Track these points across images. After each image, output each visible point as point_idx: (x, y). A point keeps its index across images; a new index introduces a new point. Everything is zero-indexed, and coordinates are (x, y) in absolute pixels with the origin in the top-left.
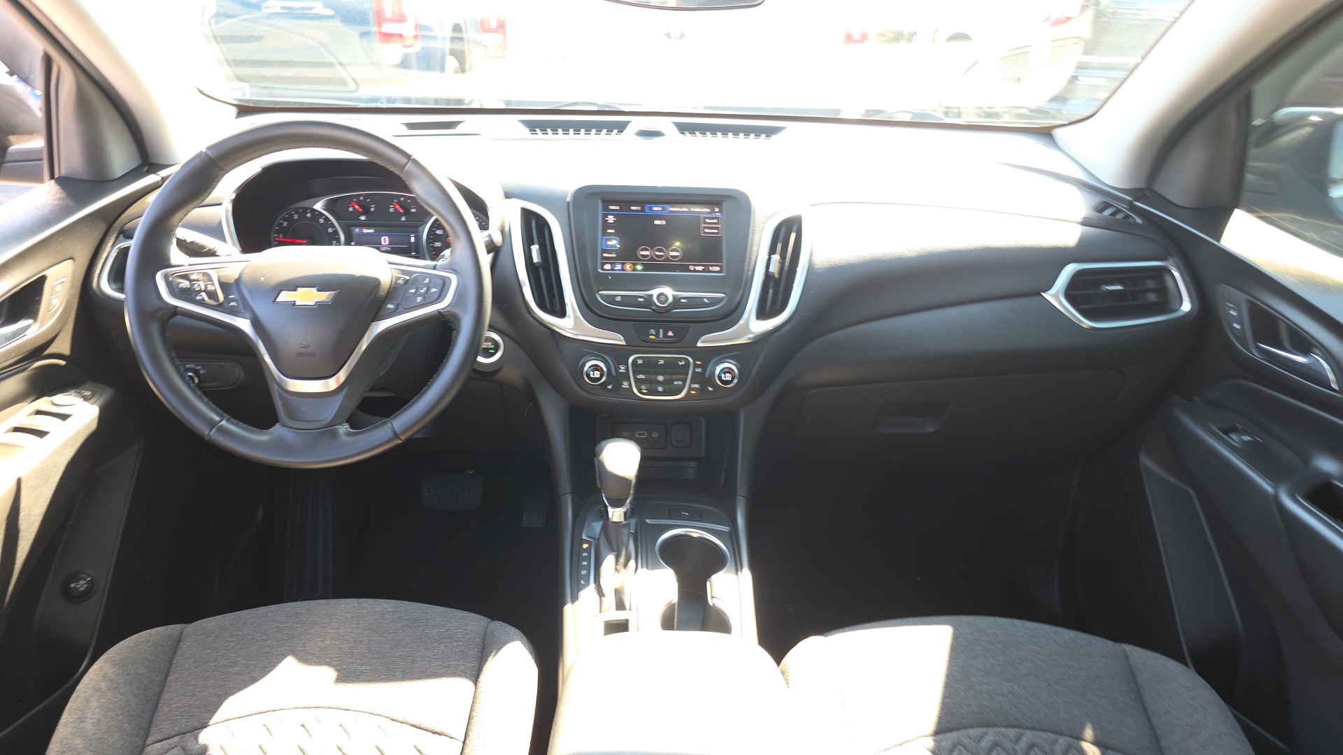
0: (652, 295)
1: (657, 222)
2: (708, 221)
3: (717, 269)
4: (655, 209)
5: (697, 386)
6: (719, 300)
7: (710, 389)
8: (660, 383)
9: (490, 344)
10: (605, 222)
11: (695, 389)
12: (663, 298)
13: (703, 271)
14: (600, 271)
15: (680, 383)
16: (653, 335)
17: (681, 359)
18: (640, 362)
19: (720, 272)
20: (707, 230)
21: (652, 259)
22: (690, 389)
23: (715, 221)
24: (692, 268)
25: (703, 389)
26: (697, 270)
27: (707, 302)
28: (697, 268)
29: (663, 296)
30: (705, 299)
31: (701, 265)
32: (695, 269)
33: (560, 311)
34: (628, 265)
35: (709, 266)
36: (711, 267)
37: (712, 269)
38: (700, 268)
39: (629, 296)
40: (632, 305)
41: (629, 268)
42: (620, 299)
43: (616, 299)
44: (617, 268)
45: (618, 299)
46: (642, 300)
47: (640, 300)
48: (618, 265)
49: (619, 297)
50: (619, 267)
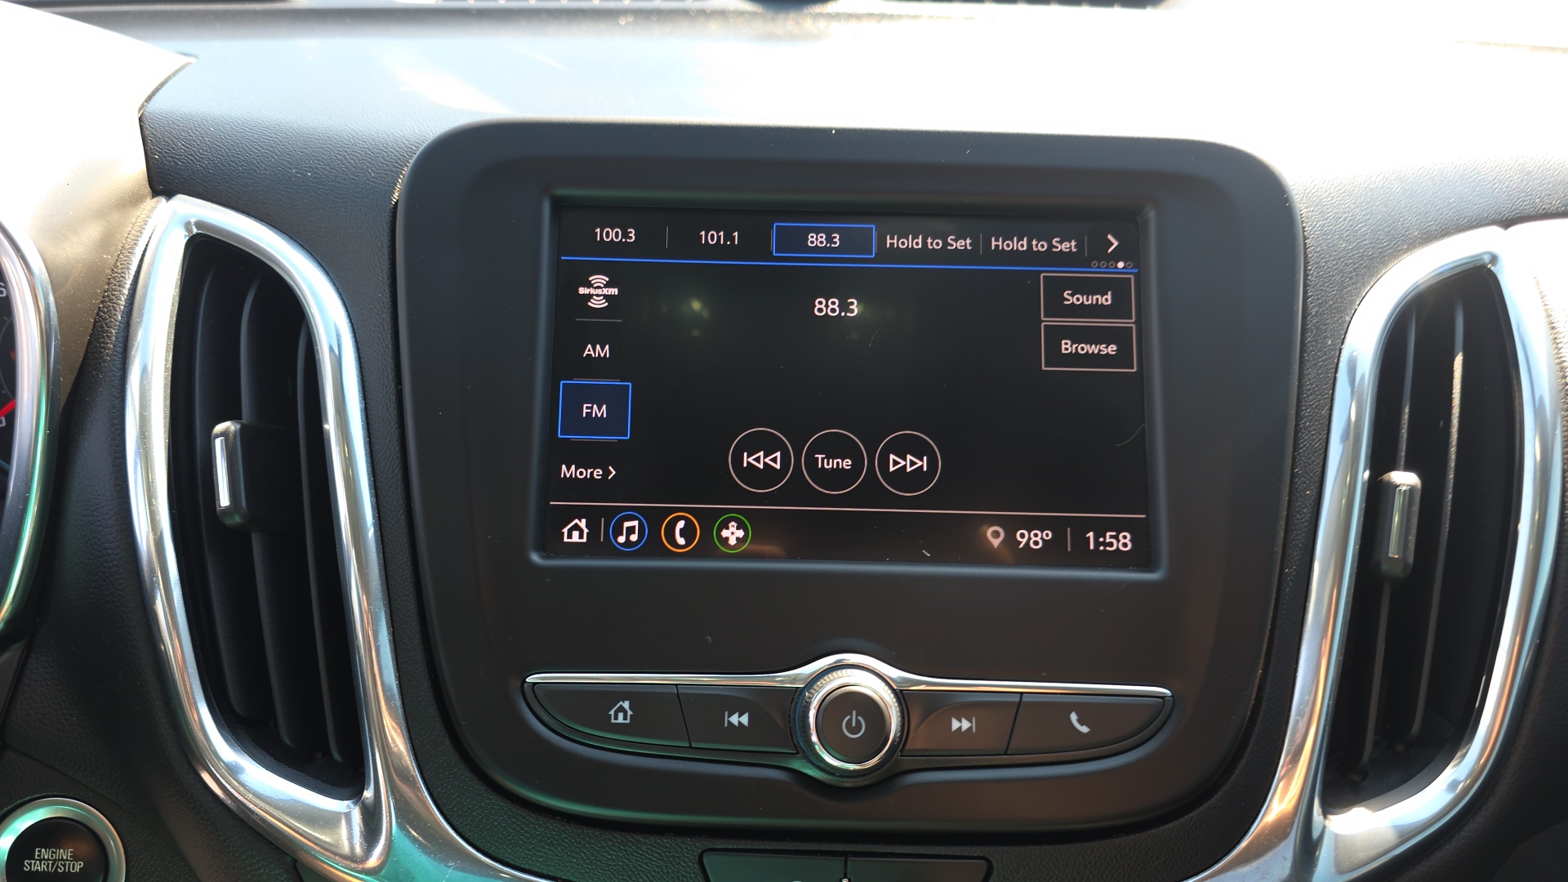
0: (795, 698)
1: (827, 307)
2: (1072, 299)
3: (1123, 542)
4: (816, 240)
10: (570, 305)
12: (853, 727)
13: (1049, 555)
14: (535, 557)
19: (1141, 557)
20: (1067, 346)
21: (797, 491)
23: (1106, 299)
24: (994, 537)
26: (1021, 546)
27: (1084, 729)
28: (1023, 537)
29: (854, 712)
30: (1074, 717)
31: (1041, 524)
32: (1010, 540)
33: (337, 756)
34: (681, 524)
35: (1081, 527)
36: (1091, 534)
37: (1097, 544)
38: (1036, 539)
39: (678, 695)
40: (691, 747)
41: (681, 541)
42: (630, 713)
43: (612, 712)
44: (622, 539)
45: (621, 715)
46: (745, 719)
47: (735, 719)
48: (627, 524)
49: (626, 705)
50: (634, 538)
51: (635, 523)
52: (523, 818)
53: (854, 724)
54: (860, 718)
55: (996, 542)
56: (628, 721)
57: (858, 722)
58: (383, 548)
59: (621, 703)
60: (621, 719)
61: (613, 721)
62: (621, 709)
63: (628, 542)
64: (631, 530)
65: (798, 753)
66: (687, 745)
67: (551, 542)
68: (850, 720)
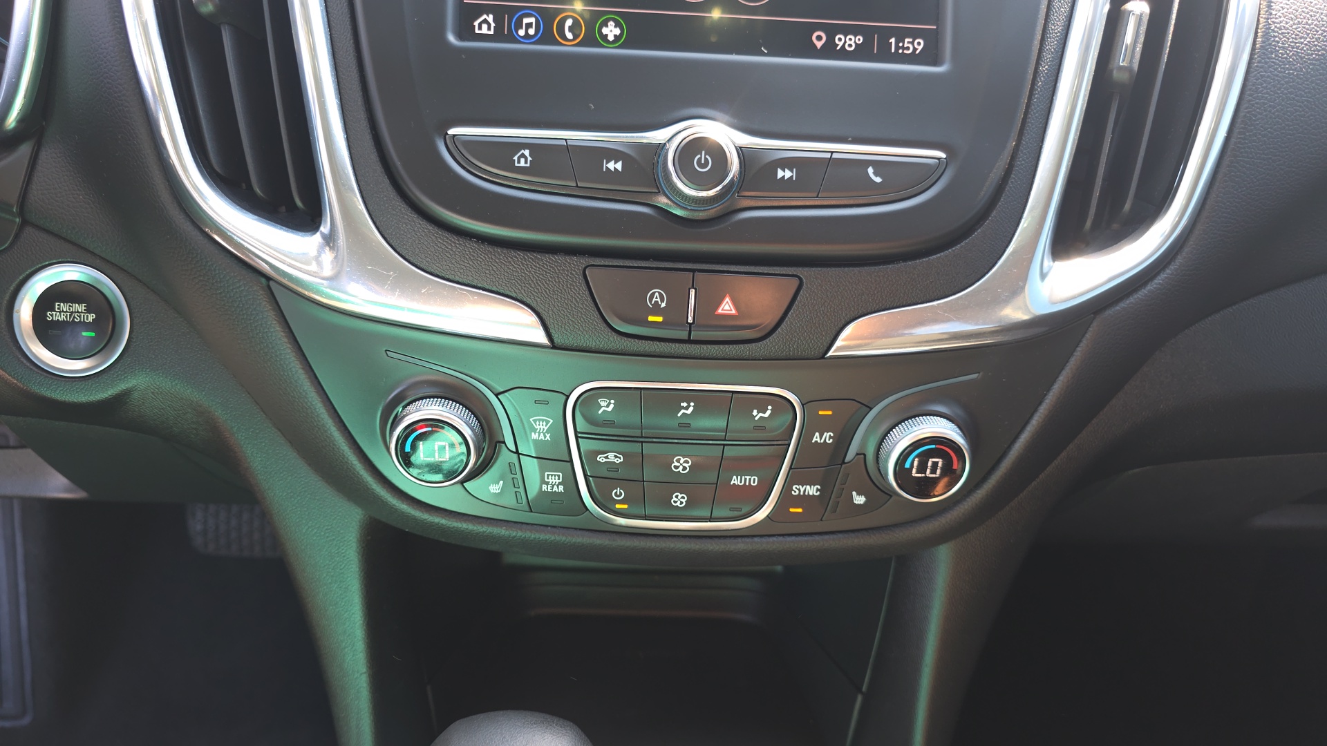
0: (657, 150)
3: (917, 45)
5: (812, 490)
6: (920, 176)
7: (859, 500)
8: (680, 483)
9: (81, 308)
11: (803, 500)
14: (451, 38)
15: (753, 480)
16: (656, 310)
17: (761, 401)
18: (606, 406)
22: (786, 498)
24: (818, 40)
25: (831, 497)
26: (838, 48)
27: (878, 180)
28: (840, 40)
29: (703, 152)
30: (870, 170)
31: (854, 31)
32: (830, 43)
33: (299, 203)
34: (569, 22)
35: (886, 34)
36: (893, 40)
37: (897, 48)
38: (850, 42)
39: (568, 149)
40: (577, 186)
41: (569, 36)
42: (529, 159)
43: (516, 158)
44: (522, 32)
45: (523, 160)
46: (619, 166)
47: (611, 166)
48: (526, 21)
49: (527, 153)
50: (532, 32)
51: (532, 20)
52: (448, 239)
53: (703, 162)
54: (707, 157)
55: (819, 44)
56: (528, 165)
57: (706, 160)
58: (330, 31)
59: (523, 151)
60: (522, 163)
61: (516, 164)
62: (523, 156)
63: (527, 35)
64: (529, 25)
65: (659, 192)
66: (575, 185)
67: (466, 31)
68: (700, 158)
